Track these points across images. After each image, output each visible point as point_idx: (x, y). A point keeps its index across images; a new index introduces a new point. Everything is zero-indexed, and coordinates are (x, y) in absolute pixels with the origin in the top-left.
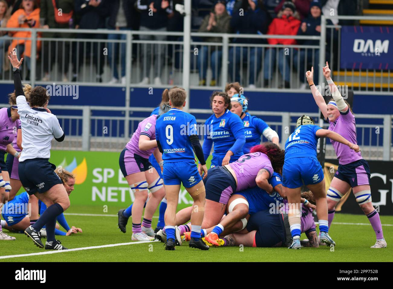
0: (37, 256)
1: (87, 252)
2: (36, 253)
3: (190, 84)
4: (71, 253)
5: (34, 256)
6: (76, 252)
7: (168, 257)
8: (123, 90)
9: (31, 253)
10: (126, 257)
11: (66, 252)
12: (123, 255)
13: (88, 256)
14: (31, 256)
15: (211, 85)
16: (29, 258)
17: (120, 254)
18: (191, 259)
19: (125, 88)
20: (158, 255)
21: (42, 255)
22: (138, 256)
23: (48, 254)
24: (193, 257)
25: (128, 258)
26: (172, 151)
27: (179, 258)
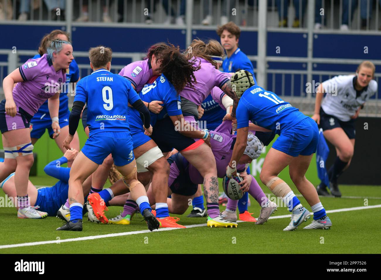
0: (75, 243)
1: (138, 238)
2: (74, 239)
3: (267, 25)
4: (118, 238)
5: (71, 242)
6: (124, 237)
7: (240, 243)
8: (183, 32)
9: (67, 238)
10: (187, 243)
11: (111, 237)
12: (183, 241)
13: (139, 242)
14: (67, 242)
15: (294, 27)
16: (65, 245)
17: (180, 240)
18: (269, 246)
19: (185, 30)
20: (227, 240)
21: (82, 241)
22: (202, 242)
23: (89, 240)
24: (271, 243)
25: (189, 244)
26: (111, 118)
27: (253, 245)
